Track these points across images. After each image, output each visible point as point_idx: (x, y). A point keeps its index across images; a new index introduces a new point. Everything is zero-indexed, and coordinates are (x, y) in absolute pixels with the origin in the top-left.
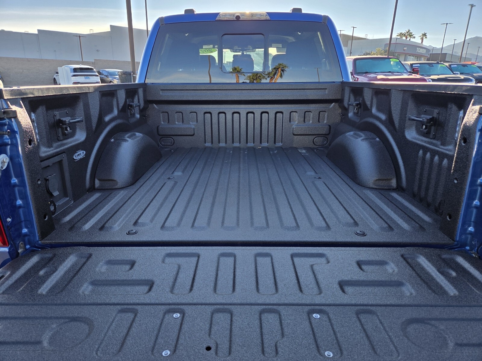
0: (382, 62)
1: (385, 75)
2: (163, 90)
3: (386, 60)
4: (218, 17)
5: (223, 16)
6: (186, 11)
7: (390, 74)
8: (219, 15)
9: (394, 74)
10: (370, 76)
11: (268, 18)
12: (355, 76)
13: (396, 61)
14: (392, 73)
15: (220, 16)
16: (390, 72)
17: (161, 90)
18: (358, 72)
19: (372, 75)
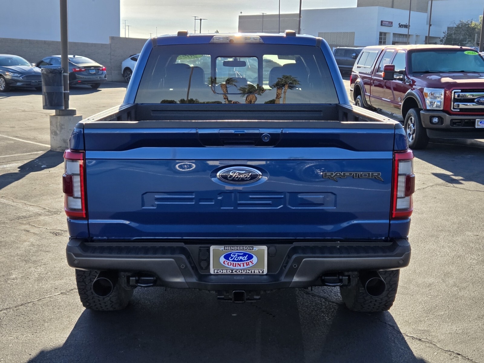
0: (451, 55)
1: (453, 78)
2: (154, 111)
3: (459, 53)
4: (212, 40)
5: (216, 39)
6: (179, 33)
7: (461, 74)
8: (212, 39)
9: (469, 74)
10: (430, 77)
11: (262, 41)
12: (409, 77)
13: (474, 54)
14: (464, 73)
15: (214, 39)
16: (462, 72)
17: (152, 111)
18: (414, 71)
19: (434, 77)
